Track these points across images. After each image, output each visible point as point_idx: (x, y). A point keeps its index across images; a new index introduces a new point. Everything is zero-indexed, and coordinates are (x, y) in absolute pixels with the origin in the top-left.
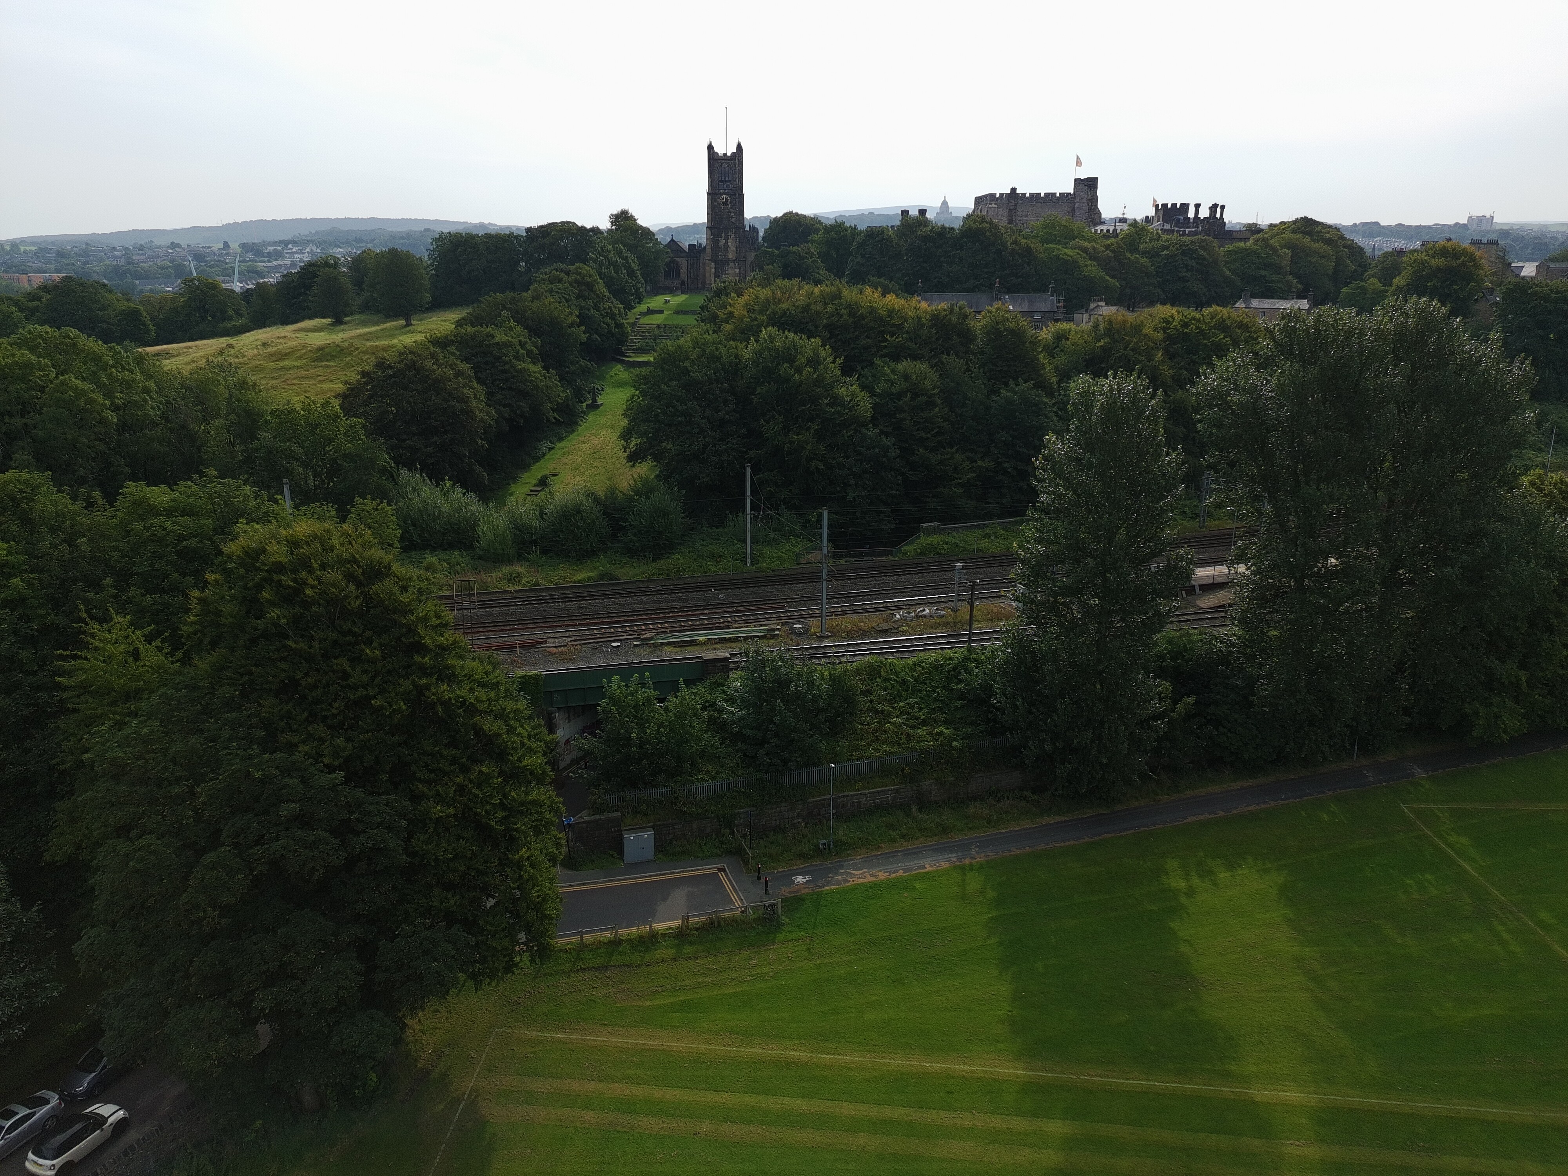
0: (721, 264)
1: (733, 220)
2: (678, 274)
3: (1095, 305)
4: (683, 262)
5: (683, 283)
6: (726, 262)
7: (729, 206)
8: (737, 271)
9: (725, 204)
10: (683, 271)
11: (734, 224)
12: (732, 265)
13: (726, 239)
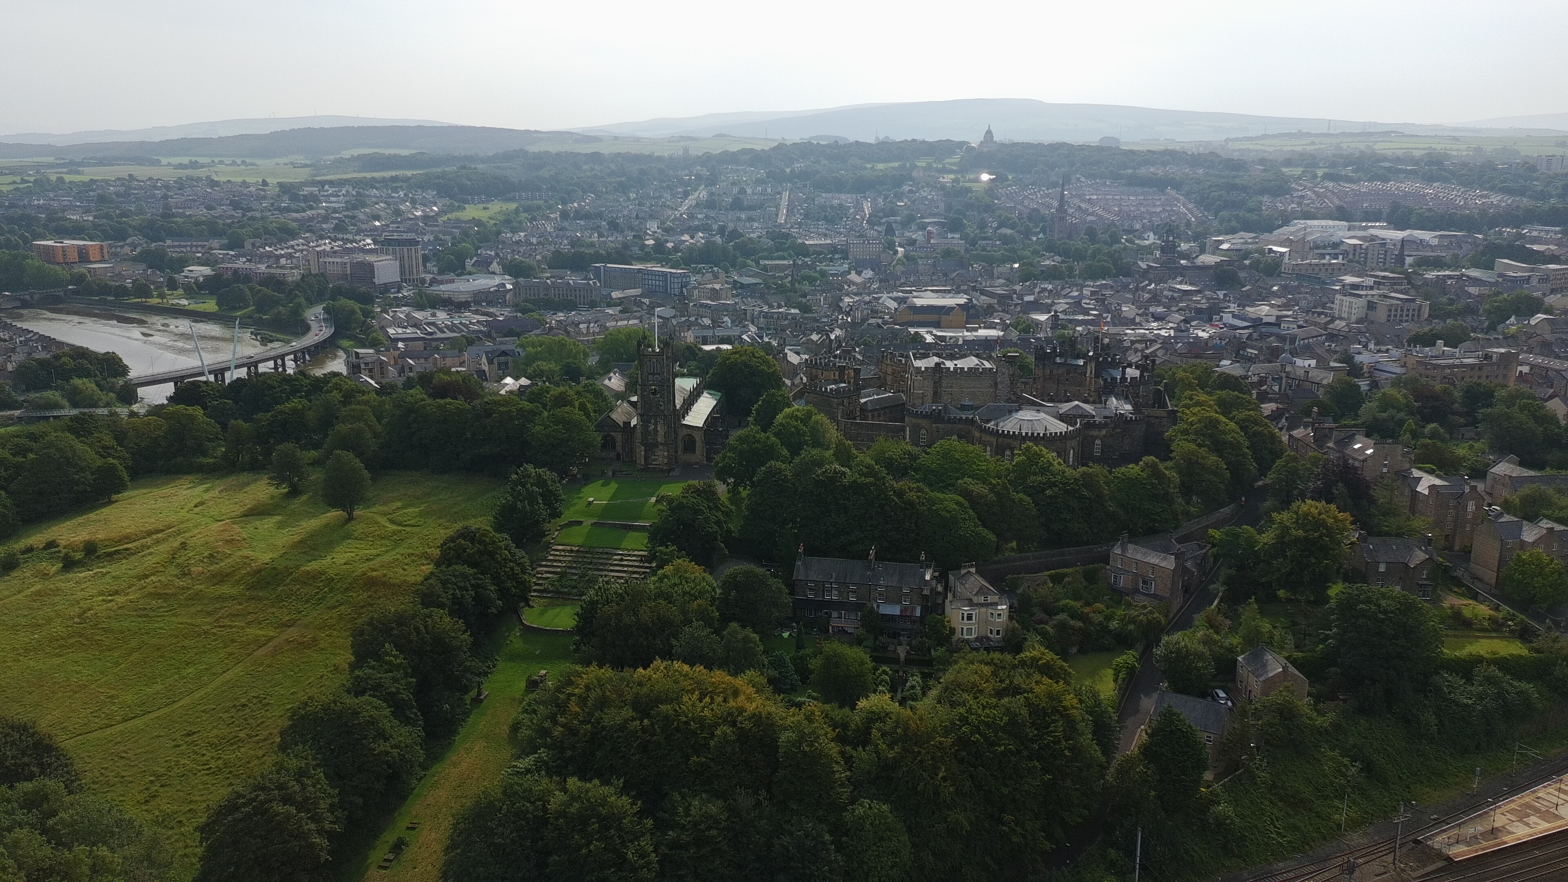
0: (650, 447)
1: (662, 408)
2: (614, 447)
3: (966, 571)
4: (618, 437)
5: (618, 455)
6: (656, 445)
7: (658, 395)
8: (666, 454)
9: (655, 393)
10: (619, 444)
11: (662, 411)
12: (661, 447)
13: (656, 424)
